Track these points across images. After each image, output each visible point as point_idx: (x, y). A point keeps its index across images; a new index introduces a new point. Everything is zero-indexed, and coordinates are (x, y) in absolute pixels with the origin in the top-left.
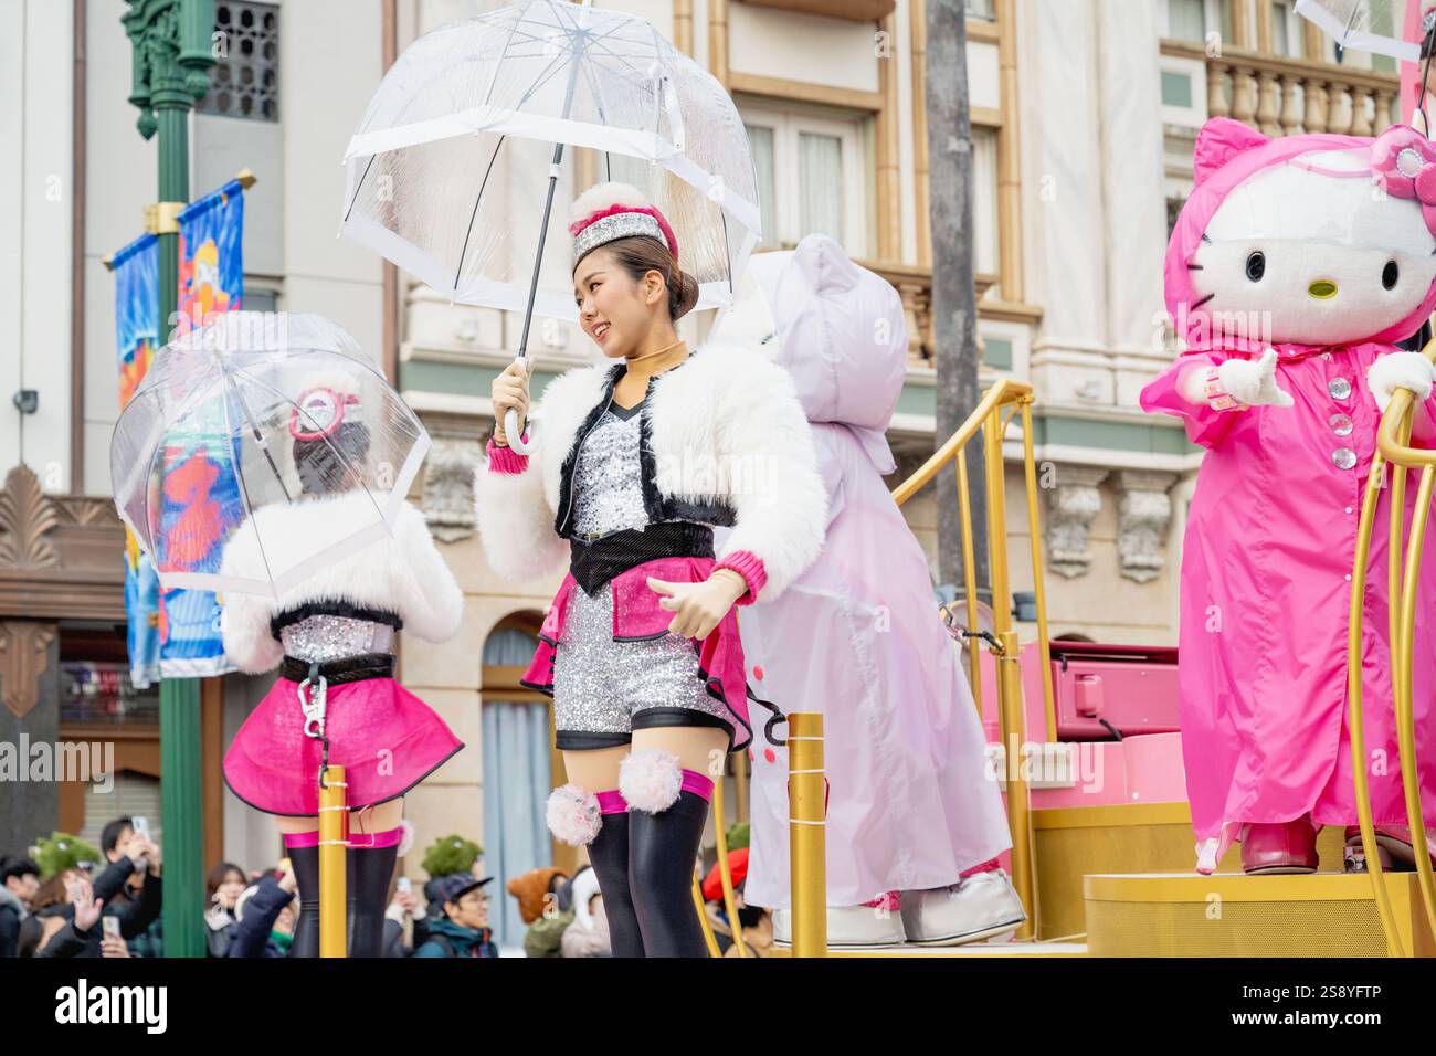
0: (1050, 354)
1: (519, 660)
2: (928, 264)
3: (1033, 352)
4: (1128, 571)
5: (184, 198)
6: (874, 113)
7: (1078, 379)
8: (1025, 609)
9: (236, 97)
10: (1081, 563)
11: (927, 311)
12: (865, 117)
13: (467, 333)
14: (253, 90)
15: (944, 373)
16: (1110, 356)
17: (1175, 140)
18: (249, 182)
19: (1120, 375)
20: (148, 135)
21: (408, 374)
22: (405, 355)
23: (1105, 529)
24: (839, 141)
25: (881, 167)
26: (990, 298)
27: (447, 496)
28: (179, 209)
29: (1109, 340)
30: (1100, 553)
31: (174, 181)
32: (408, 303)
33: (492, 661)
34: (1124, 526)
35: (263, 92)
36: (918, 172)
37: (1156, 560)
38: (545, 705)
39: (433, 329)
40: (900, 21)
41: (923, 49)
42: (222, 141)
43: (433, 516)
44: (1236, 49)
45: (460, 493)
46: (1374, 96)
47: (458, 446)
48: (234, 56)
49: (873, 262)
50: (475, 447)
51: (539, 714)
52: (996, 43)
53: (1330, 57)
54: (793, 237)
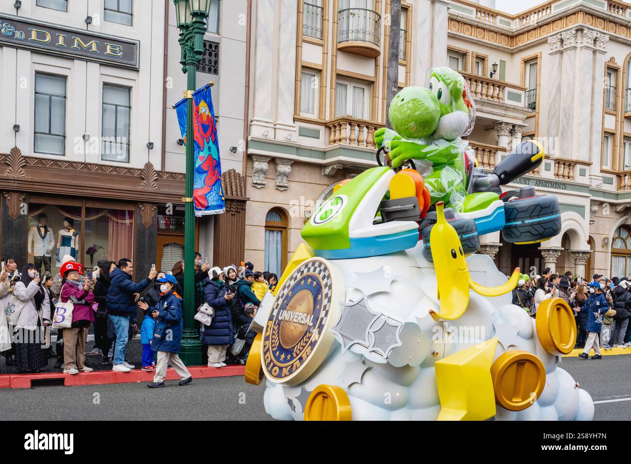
2: (384, 123)
5: (194, 89)
6: (373, 82)
9: (207, 67)
12: (370, 83)
13: (265, 134)
14: (212, 66)
18: (212, 85)
20: (185, 73)
21: (250, 144)
22: (249, 139)
24: (364, 89)
25: (374, 97)
27: (259, 176)
28: (192, 92)
31: (191, 84)
32: (251, 126)
33: (268, 219)
35: (214, 67)
36: (383, 99)
38: (281, 232)
39: (257, 132)
40: (381, 59)
41: (387, 66)
42: (203, 79)
43: (255, 181)
44: (465, 72)
45: (262, 176)
46: (499, 87)
47: (262, 163)
48: (207, 57)
49: (370, 122)
50: (267, 164)
51: (280, 234)
52: (405, 66)
53: (489, 76)
54: (351, 114)
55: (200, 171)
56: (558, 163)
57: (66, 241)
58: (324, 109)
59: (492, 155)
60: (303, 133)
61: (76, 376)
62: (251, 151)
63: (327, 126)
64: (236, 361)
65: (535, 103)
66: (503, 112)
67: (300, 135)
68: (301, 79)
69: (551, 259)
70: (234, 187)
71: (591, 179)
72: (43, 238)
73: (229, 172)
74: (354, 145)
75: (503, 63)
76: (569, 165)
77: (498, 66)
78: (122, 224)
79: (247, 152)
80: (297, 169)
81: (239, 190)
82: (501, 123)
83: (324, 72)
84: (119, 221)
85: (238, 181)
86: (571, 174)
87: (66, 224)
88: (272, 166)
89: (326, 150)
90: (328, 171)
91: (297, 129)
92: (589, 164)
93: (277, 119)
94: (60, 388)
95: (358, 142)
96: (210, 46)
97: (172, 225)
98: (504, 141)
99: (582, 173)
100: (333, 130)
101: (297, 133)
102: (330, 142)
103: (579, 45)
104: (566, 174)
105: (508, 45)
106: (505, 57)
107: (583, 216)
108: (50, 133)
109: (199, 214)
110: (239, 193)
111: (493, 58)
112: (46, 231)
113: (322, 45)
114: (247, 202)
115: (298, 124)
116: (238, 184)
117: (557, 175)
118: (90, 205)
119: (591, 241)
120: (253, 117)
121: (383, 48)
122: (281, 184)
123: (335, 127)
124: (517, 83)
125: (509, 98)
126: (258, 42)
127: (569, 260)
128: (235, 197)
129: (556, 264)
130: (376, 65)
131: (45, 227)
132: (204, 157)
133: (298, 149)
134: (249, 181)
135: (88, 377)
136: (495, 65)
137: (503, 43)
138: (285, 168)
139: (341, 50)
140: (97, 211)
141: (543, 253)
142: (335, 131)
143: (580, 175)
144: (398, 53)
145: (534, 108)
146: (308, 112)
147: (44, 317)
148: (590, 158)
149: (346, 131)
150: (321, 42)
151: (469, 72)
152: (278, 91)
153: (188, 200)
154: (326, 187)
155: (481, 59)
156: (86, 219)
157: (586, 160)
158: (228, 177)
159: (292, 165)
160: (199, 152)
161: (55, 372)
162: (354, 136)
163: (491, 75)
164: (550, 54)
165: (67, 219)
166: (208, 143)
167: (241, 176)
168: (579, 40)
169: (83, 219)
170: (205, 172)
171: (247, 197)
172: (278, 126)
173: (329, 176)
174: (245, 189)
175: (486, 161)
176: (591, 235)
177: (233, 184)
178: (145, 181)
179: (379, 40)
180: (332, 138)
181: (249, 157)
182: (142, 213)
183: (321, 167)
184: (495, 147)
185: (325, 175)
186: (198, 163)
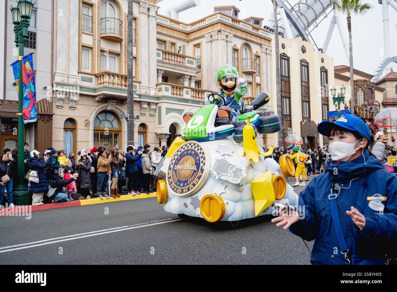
0: (142, 87)
1: (70, 125)
2: (126, 74)
3: (139, 87)
4: (151, 115)
6: (120, 54)
7: (145, 90)
8: (138, 118)
9: (29, 45)
10: (145, 114)
11: (126, 81)
12: (118, 55)
13: (63, 80)
14: (32, 44)
15: (129, 88)
16: (149, 88)
17: (158, 61)
18: (33, 53)
19: (150, 90)
20: (17, 47)
21: (54, 85)
22: (54, 82)
23: (148, 110)
24: (115, 58)
25: (120, 61)
26: (134, 79)
27: (60, 102)
28: (22, 57)
29: (149, 86)
30: (147, 113)
31: (21, 53)
32: (54, 76)
33: (65, 125)
34: (150, 109)
35: (33, 45)
36: (125, 62)
37: (154, 114)
38: (73, 131)
39: (58, 79)
40: (123, 42)
41: (126, 46)
42: (27, 51)
43: (57, 105)
44: (166, 50)
45: (61, 102)
46: (183, 57)
47: (61, 95)
48: (29, 40)
49: (119, 74)
50: (64, 96)
51: (72, 132)
52: (136, 46)
53: (177, 52)
54: (108, 70)
55: (27, 99)
58: (94, 67)
59: (181, 90)
60: (83, 79)
62: (55, 89)
63: (96, 76)
64: (49, 201)
65: (200, 65)
66: (185, 70)
67: (82, 80)
68: (82, 52)
70: (46, 108)
73: (43, 100)
74: (111, 85)
75: (184, 46)
77: (182, 48)
79: (53, 89)
80: (80, 98)
81: (48, 109)
82: (185, 75)
83: (94, 49)
85: (48, 105)
88: (67, 96)
89: (96, 88)
90: (97, 99)
91: (80, 77)
93: (69, 72)
95: (113, 84)
96: (31, 34)
97: (10, 129)
98: (186, 84)
100: (99, 78)
101: (80, 79)
103: (219, 38)
105: (186, 38)
106: (185, 44)
109: (26, 122)
110: (49, 111)
111: (179, 44)
113: (92, 35)
114: (53, 116)
115: (81, 75)
116: (48, 106)
120: (56, 71)
121: (124, 37)
122: (72, 106)
123: (100, 76)
124: (192, 56)
125: (188, 63)
126: (58, 33)
128: (46, 113)
130: (121, 46)
132: (28, 92)
133: (81, 88)
134: (54, 104)
136: (180, 47)
137: (183, 37)
138: (74, 98)
139: (102, 38)
142: (101, 79)
144: (132, 40)
145: (200, 68)
146: (86, 69)
149: (106, 78)
150: (91, 34)
151: (168, 50)
152: (69, 58)
153: (20, 114)
154: (96, 107)
155: (173, 44)
158: (42, 102)
160: (26, 88)
162: (110, 81)
163: (179, 52)
164: (206, 42)
167: (50, 102)
168: (219, 36)
170: (29, 99)
171: (53, 113)
172: (69, 76)
173: (98, 102)
174: (52, 109)
175: (178, 93)
177: (45, 106)
179: (122, 34)
180: (99, 82)
181: (54, 92)
183: (94, 97)
184: (183, 86)
185: (96, 101)
186: (25, 95)
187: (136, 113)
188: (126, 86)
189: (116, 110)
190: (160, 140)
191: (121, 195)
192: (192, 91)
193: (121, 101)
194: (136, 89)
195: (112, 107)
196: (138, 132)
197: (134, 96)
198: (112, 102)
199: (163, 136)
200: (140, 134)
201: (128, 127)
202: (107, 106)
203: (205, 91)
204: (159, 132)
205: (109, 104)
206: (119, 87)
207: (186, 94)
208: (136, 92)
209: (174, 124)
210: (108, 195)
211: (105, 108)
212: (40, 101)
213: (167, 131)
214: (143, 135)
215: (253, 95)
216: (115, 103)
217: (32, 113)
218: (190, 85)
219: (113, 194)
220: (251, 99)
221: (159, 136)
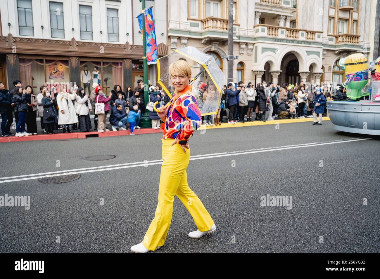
0: (241, 29)
2: (228, 19)
3: (239, 29)
4: (248, 54)
7: (244, 32)
8: (237, 58)
10: (243, 53)
11: (227, 24)
12: (221, 1)
13: (176, 27)
15: (229, 31)
16: (247, 30)
17: (256, 4)
18: (152, 7)
19: (248, 32)
20: (141, 2)
21: (169, 31)
22: (169, 29)
23: (245, 50)
24: (218, 4)
25: (222, 7)
26: (234, 23)
27: (173, 45)
28: (144, 11)
29: (247, 28)
30: (245, 52)
31: (144, 7)
32: (169, 23)
34: (248, 49)
36: (227, 8)
37: (251, 53)
39: (172, 26)
43: (172, 48)
45: (175, 45)
47: (175, 39)
49: (221, 18)
50: (177, 40)
54: (212, 16)
55: (149, 45)
56: (308, 33)
57: (95, 76)
58: (200, 13)
59: (277, 30)
60: (192, 25)
61: (103, 133)
62: (170, 34)
63: (202, 21)
65: (296, 5)
66: (281, 10)
67: (191, 26)
68: (190, 1)
69: (304, 77)
71: (323, 39)
72: (86, 75)
73: (161, 44)
74: (214, 29)
76: (313, 33)
78: (118, 68)
79: (168, 35)
80: (189, 41)
81: (165, 52)
82: (280, 15)
84: (116, 67)
85: (165, 48)
86: (313, 38)
87: (95, 69)
88: (179, 40)
89: (202, 32)
90: (203, 41)
91: (189, 23)
92: (322, 33)
93: (180, 19)
94: (96, 138)
95: (216, 28)
97: (138, 67)
98: (282, 24)
99: (319, 37)
101: (189, 25)
102: (204, 29)
104: (311, 37)
107: (319, 56)
108: (86, 31)
109: (149, 63)
112: (87, 72)
115: (190, 21)
116: (165, 49)
117: (307, 38)
118: (104, 61)
119: (323, 68)
120: (170, 19)
123: (206, 22)
125: (284, 4)
127: (313, 77)
129: (307, 79)
131: (87, 71)
132: (150, 39)
133: (190, 32)
134: (170, 48)
135: (108, 133)
138: (184, 41)
140: (107, 63)
141: (300, 74)
142: (206, 24)
143: (318, 38)
145: (296, 8)
146: (194, 16)
147: (90, 108)
148: (322, 29)
149: (211, 23)
153: (144, 58)
154: (202, 48)
156: (103, 67)
157: (321, 31)
159: (187, 40)
160: (148, 37)
161: (95, 131)
162: (214, 26)
165: (96, 67)
166: (151, 33)
167: (166, 45)
169: (102, 66)
170: (151, 45)
172: (181, 23)
173: (204, 44)
174: (168, 51)
175: (274, 33)
176: (323, 65)
177: (163, 49)
178: (126, 50)
180: (205, 27)
181: (169, 37)
182: (126, 63)
183: (200, 40)
184: (278, 27)
185: (202, 43)
186: (148, 42)
187: (235, 54)
188: (227, 29)
189: (219, 50)
190: (256, 76)
191: (222, 123)
192: (287, 31)
193: (223, 42)
194: (236, 31)
195: (215, 48)
196: (237, 69)
197: (234, 38)
198: (215, 44)
199: (258, 72)
200: (239, 71)
201: (229, 66)
202: (211, 47)
203: (299, 30)
204: (255, 69)
205: (213, 46)
206: (222, 30)
207: (281, 34)
208: (235, 34)
209: (269, 62)
210: (212, 123)
211: (209, 49)
212: (159, 45)
213: (262, 68)
214: (241, 72)
215: (348, 32)
216: (218, 45)
217: (153, 56)
218: (285, 25)
219: (215, 122)
220: (347, 36)
221: (255, 73)
